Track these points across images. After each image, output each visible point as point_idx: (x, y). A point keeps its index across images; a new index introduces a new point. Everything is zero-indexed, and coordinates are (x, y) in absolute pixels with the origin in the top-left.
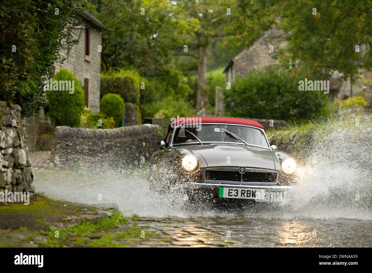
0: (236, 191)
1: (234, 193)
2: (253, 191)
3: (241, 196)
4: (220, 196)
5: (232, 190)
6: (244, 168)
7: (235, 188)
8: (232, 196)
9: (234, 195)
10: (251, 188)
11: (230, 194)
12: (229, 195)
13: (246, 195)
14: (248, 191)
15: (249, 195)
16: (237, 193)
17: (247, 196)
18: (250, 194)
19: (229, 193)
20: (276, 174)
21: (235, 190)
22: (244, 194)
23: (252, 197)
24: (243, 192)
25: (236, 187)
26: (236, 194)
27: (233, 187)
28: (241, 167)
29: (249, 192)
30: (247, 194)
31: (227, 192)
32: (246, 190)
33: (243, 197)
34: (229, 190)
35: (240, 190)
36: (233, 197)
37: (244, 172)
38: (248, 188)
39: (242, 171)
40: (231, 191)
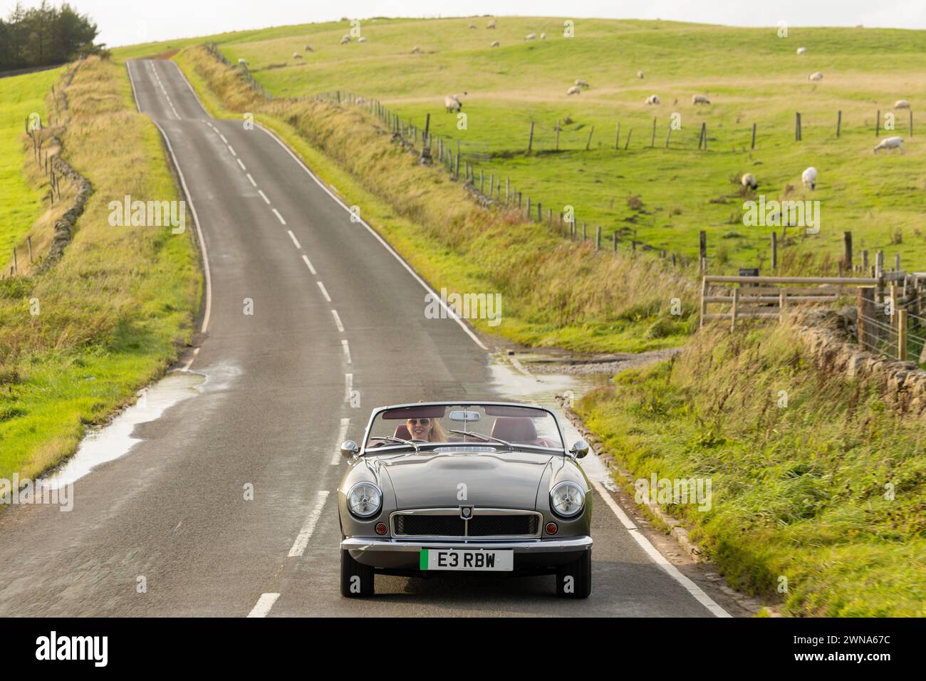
0: (454, 557)
1: (450, 560)
2: (487, 555)
3: (465, 565)
4: (422, 568)
5: (446, 554)
6: (470, 508)
7: (451, 551)
8: (446, 565)
9: (451, 564)
10: (485, 548)
11: (442, 562)
12: (440, 565)
13: (473, 562)
14: (477, 555)
15: (480, 563)
16: (456, 560)
17: (477, 565)
18: (482, 560)
19: (440, 559)
20: (536, 517)
21: (451, 555)
22: (469, 560)
23: (488, 566)
24: (469, 557)
25: (454, 548)
26: (454, 563)
27: (448, 548)
28: (463, 508)
29: (480, 557)
30: (477, 560)
31: (437, 558)
32: (473, 552)
33: (468, 568)
34: (440, 554)
35: (461, 553)
36: (449, 568)
37: (470, 516)
38: (479, 549)
39: (467, 514)
40: (442, 556)
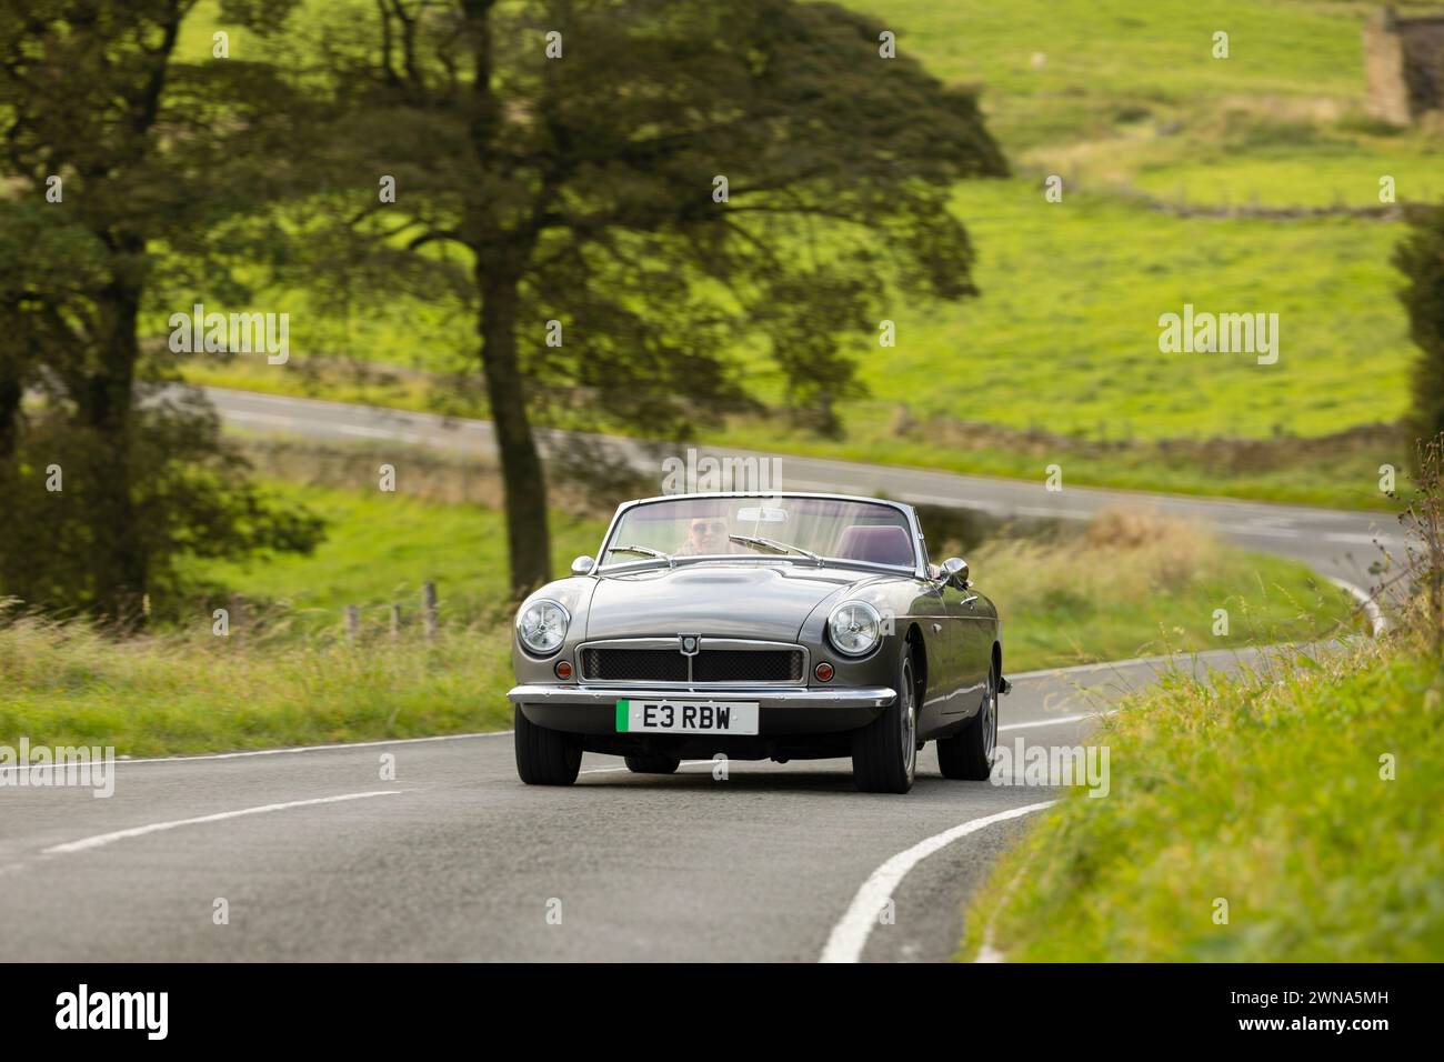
0: (668, 712)
1: (661, 716)
2: (718, 709)
3: (685, 726)
4: (619, 729)
5: (655, 707)
6: (695, 638)
7: (665, 703)
8: (655, 725)
9: (663, 724)
10: (715, 700)
11: (650, 720)
12: (646, 724)
13: (697, 721)
14: (702, 709)
15: (706, 722)
16: (670, 717)
17: (702, 726)
18: (710, 718)
19: (647, 716)
20: (800, 653)
21: (663, 709)
22: (691, 718)
23: (719, 727)
24: (690, 713)
25: (669, 699)
26: (668, 721)
27: (660, 699)
28: (684, 637)
29: (707, 713)
30: (703, 718)
31: (641, 714)
32: (697, 705)
33: (689, 730)
34: (647, 707)
35: (678, 707)
36: (660, 729)
37: (695, 650)
38: (706, 700)
39: (690, 647)
40: (650, 711)
